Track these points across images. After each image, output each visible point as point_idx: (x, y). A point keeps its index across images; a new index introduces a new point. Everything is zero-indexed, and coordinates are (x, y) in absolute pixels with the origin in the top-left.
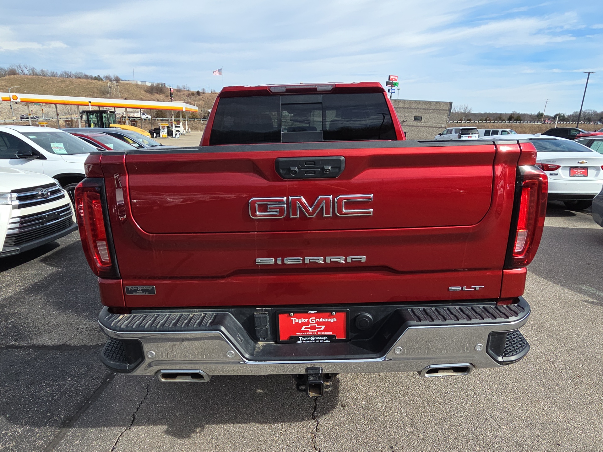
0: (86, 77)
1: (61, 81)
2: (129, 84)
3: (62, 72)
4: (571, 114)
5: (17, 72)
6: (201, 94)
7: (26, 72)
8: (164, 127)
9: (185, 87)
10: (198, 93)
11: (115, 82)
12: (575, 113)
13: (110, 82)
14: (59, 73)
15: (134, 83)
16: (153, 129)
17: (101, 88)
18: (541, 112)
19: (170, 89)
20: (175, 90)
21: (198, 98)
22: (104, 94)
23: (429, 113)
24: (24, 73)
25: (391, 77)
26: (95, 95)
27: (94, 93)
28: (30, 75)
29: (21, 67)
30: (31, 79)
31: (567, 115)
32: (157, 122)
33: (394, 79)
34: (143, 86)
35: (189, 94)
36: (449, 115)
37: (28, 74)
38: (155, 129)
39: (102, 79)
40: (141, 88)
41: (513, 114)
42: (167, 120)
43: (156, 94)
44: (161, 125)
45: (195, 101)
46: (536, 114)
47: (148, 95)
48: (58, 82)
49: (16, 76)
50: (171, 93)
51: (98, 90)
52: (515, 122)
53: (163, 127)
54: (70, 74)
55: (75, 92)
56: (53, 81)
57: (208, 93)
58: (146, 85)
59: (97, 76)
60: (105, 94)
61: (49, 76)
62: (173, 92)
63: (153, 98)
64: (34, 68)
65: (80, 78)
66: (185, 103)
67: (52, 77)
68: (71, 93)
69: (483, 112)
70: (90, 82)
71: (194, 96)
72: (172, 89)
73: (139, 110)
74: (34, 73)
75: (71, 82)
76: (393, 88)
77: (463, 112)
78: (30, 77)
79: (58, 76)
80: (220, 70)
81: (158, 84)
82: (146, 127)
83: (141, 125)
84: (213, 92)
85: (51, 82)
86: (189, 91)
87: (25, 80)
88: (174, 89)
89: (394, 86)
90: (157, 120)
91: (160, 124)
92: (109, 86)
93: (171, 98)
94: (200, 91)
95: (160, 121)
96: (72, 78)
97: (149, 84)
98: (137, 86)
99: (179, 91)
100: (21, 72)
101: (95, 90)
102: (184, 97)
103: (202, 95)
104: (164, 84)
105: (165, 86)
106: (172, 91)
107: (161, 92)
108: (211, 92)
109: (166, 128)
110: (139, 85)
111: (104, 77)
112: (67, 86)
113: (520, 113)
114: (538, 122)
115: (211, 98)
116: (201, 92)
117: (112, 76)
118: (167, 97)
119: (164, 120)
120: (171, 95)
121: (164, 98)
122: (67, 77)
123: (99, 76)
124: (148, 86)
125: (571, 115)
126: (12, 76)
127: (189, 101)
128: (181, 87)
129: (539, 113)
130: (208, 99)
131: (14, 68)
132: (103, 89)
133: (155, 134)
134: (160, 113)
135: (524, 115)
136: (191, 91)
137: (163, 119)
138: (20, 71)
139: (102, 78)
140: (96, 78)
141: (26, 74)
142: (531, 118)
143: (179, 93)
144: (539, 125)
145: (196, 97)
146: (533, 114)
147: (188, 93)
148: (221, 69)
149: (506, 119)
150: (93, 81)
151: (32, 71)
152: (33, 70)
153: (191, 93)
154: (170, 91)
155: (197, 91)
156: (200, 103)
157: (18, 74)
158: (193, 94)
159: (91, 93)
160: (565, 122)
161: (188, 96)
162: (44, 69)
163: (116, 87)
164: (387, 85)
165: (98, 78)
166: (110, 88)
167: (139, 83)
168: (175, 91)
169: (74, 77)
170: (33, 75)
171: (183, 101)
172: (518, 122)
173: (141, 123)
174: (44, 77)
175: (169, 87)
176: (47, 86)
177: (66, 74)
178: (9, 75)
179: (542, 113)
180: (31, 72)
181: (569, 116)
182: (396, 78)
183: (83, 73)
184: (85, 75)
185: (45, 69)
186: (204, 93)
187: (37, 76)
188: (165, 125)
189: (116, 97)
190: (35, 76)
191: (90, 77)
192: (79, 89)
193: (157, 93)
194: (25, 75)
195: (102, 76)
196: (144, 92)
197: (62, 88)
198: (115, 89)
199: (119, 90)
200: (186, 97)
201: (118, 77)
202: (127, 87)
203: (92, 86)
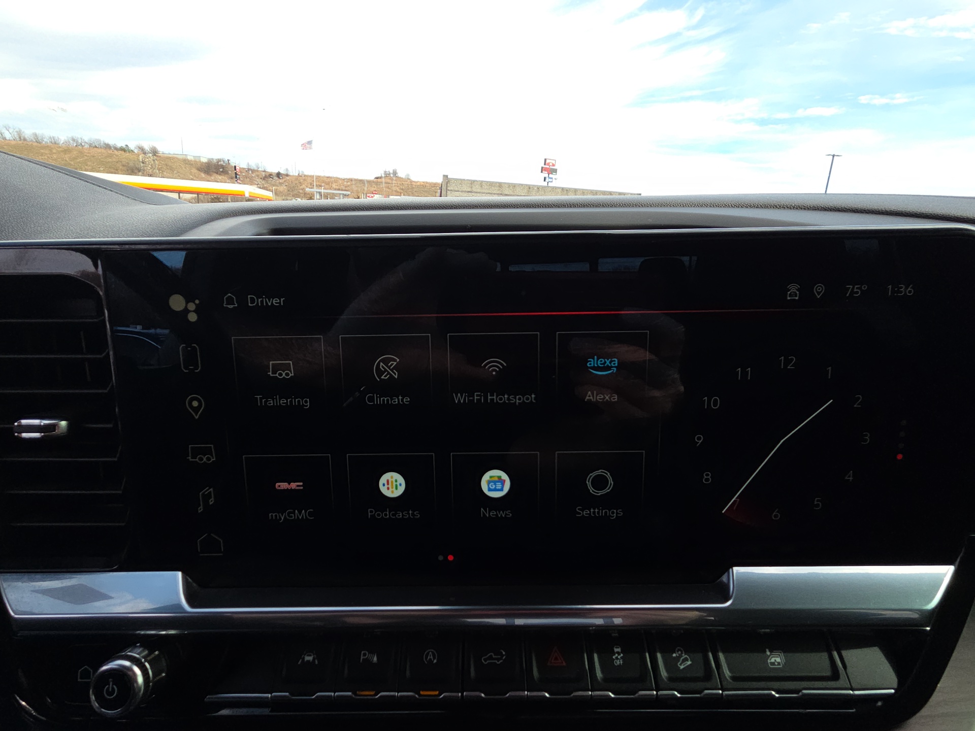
0: (108, 147)
1: (65, 151)
2: (173, 158)
9: (260, 165)
10: (279, 175)
11: (151, 155)
13: (143, 155)
15: (181, 157)
17: (128, 163)
19: (235, 167)
21: (278, 182)
22: (132, 170)
24: (5, 138)
25: (548, 161)
26: (120, 173)
27: (117, 170)
28: (14, 140)
30: (15, 146)
33: (551, 164)
34: (196, 162)
35: (265, 177)
39: (132, 150)
40: (192, 164)
43: (215, 174)
45: (274, 185)
47: (203, 175)
48: (59, 153)
50: (236, 173)
51: (123, 166)
54: (80, 141)
56: (51, 151)
58: (200, 161)
60: (135, 171)
61: (45, 142)
62: (241, 172)
64: (20, 131)
65: (97, 147)
67: (49, 145)
70: (111, 154)
71: (272, 178)
74: (21, 138)
76: (551, 176)
78: (13, 142)
79: (61, 143)
80: (310, 143)
81: (219, 161)
85: (47, 152)
86: (264, 171)
87: (5, 147)
89: (552, 174)
92: (141, 160)
93: (236, 181)
94: (281, 172)
96: (83, 146)
97: (204, 160)
98: (186, 161)
102: (258, 182)
103: (284, 178)
104: (228, 160)
106: (238, 170)
107: (222, 172)
110: (191, 160)
111: (136, 148)
112: (75, 158)
115: (297, 182)
116: (283, 174)
117: (147, 147)
118: (232, 178)
120: (237, 177)
122: (76, 146)
123: (127, 145)
124: (203, 162)
127: (265, 185)
128: (253, 167)
130: (292, 183)
132: (131, 164)
136: (267, 172)
140: (122, 149)
141: (7, 138)
143: (250, 175)
145: (275, 181)
147: (264, 174)
150: (117, 153)
152: (19, 133)
153: (268, 174)
154: (235, 170)
155: (277, 172)
158: (270, 175)
159: (113, 171)
161: (264, 179)
163: (152, 162)
164: (542, 172)
165: (124, 149)
166: (143, 163)
167: (192, 158)
168: (244, 172)
169: (86, 147)
170: (19, 140)
171: (257, 187)
174: (36, 144)
177: (74, 140)
180: (16, 136)
182: (554, 162)
183: (102, 140)
184: (105, 144)
186: (289, 176)
187: (25, 142)
190: (21, 142)
191: (112, 147)
192: (94, 163)
194: (6, 140)
195: (132, 146)
196: (196, 171)
197: (66, 160)
198: (151, 165)
199: (157, 166)
200: (261, 180)
201: (155, 148)
202: (170, 164)
203: (114, 160)
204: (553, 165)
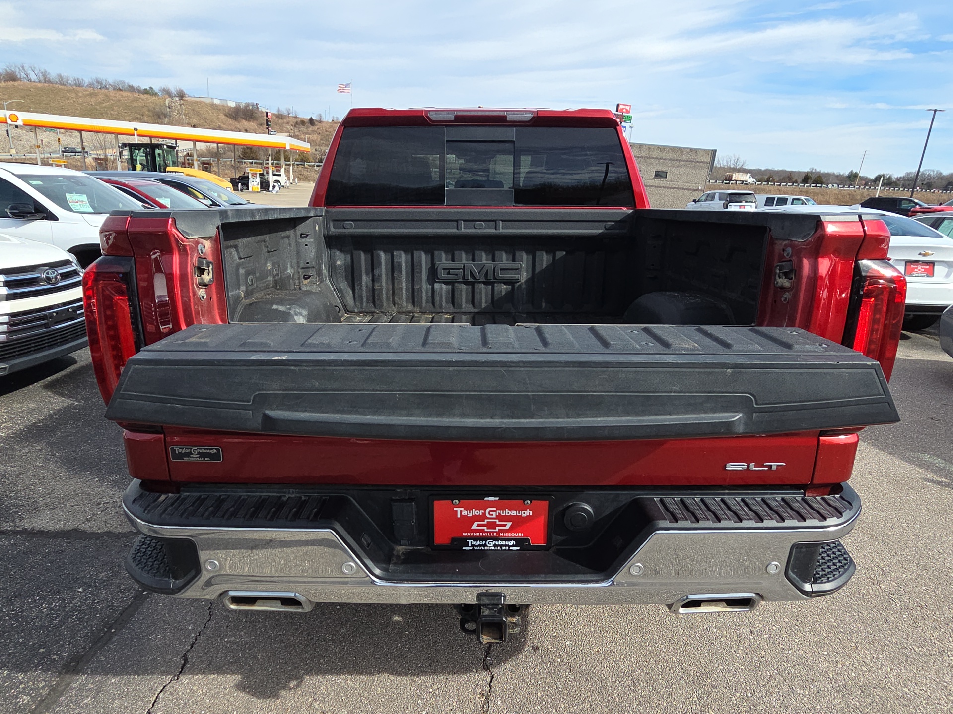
0: (131, 89)
1: (91, 95)
2: (201, 102)
3: (91, 79)
4: (902, 176)
5: (19, 77)
6: (316, 123)
7: (33, 77)
8: (256, 174)
9: (291, 111)
10: (311, 120)
11: (177, 99)
12: (908, 174)
13: (169, 99)
14: (87, 81)
15: (208, 101)
16: (237, 177)
17: (154, 108)
18: (854, 171)
19: (267, 113)
20: (274, 114)
21: (311, 129)
22: (159, 117)
23: (678, 166)
24: (30, 79)
25: (621, 107)
26: (146, 119)
27: (143, 115)
28: (40, 82)
29: (26, 69)
30: (42, 89)
31: (896, 177)
32: (244, 165)
33: (624, 110)
34: (223, 106)
35: (297, 123)
36: (711, 171)
37: (37, 81)
38: (240, 177)
39: (156, 93)
40: (220, 110)
41: (811, 172)
42: (261, 164)
43: (244, 121)
44: (250, 170)
45: (307, 133)
46: (847, 173)
47: (230, 121)
48: (85, 96)
49: (16, 84)
50: (267, 120)
51: (149, 111)
52: (814, 185)
53: (254, 175)
54: (104, 84)
55: (112, 112)
56: (77, 94)
57: (327, 123)
58: (227, 106)
59: (148, 88)
60: (161, 117)
61: (70, 84)
62: (271, 119)
63: (238, 126)
64: (46, 72)
65: (121, 90)
66: (290, 136)
67: (75, 87)
68: (107, 114)
69: (763, 168)
70: (137, 98)
71: (304, 126)
72: (269, 114)
73: (216, 145)
74: (47, 81)
75: (106, 95)
77: (732, 166)
78: (40, 85)
79: (85, 85)
80: (347, 85)
81: (247, 105)
82: (226, 174)
83: (219, 169)
84: (335, 121)
85: (73, 95)
86: (296, 117)
87: (32, 89)
88: (272, 114)
89: (625, 122)
90: (245, 162)
91: (249, 168)
92: (167, 105)
93: (267, 129)
94: (314, 118)
95: (249, 165)
96: (107, 89)
97: (232, 104)
98: (213, 106)
99: (280, 116)
100: (25, 76)
101: (145, 110)
102: (288, 127)
103: (317, 125)
104: (257, 104)
105: (258, 108)
106: (269, 117)
107: (251, 118)
108: (333, 121)
109: (258, 175)
110: (216, 104)
111: (160, 90)
112: (101, 103)
113: (822, 172)
114: (849, 187)
115: (329, 129)
116: (316, 120)
117: (173, 90)
118: (261, 125)
119: (255, 163)
120: (267, 124)
121: (256, 127)
122: (100, 88)
123: (151, 88)
124: (231, 107)
125: (901, 178)
126: (11, 83)
127: (297, 134)
128: (284, 111)
129: (852, 172)
130: (326, 131)
131: (13, 70)
132: (157, 109)
133: (240, 184)
134: (248, 151)
135: (828, 175)
136: (299, 118)
137: (254, 161)
138: (23, 75)
139: (157, 91)
140: (146, 92)
141: (33, 80)
142: (838, 180)
143: (280, 121)
144: (851, 191)
145: (308, 127)
146: (842, 174)
147: (295, 120)
148: (349, 84)
149: (800, 180)
150: (142, 96)
151: (43, 76)
152: (44, 74)
153: (299, 120)
154: (267, 116)
155: (309, 117)
156: (314, 137)
157: (20, 79)
158: (303, 123)
159: (139, 116)
160: (892, 189)
161: (295, 126)
162: (62, 75)
163: (179, 107)
165: (149, 92)
166: (170, 108)
167: (217, 102)
168: (274, 117)
169: (111, 89)
170: (45, 82)
171: (287, 134)
172: (818, 185)
173: (218, 166)
174: (62, 87)
175: (264, 110)
176: (66, 102)
177: (98, 82)
178: (5, 81)
179: (856, 173)
180: (41, 77)
181: (898, 179)
182: (628, 108)
183: (126, 82)
184: (129, 86)
185: (64, 74)
186: (320, 122)
187: (51, 85)
188: (257, 171)
189: (179, 123)
190: (46, 85)
191: (137, 89)
192: (119, 108)
193: (245, 119)
194: (31, 81)
195: (156, 88)
196: (224, 117)
197: (92, 105)
198: (178, 110)
199: (184, 111)
200: (292, 127)
201: (182, 91)
202: (196, 108)
203: (140, 104)
204: (628, 112)
